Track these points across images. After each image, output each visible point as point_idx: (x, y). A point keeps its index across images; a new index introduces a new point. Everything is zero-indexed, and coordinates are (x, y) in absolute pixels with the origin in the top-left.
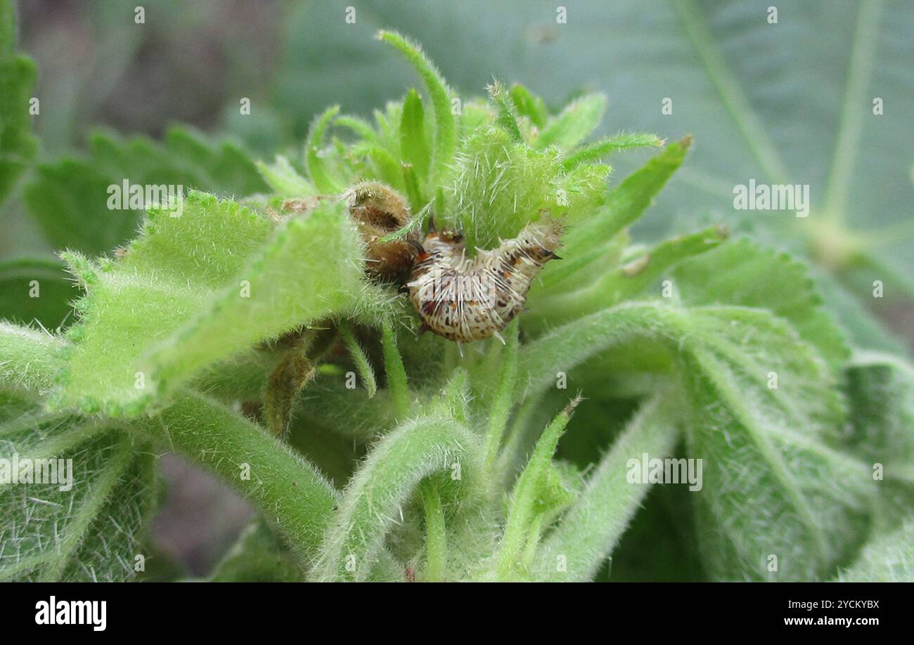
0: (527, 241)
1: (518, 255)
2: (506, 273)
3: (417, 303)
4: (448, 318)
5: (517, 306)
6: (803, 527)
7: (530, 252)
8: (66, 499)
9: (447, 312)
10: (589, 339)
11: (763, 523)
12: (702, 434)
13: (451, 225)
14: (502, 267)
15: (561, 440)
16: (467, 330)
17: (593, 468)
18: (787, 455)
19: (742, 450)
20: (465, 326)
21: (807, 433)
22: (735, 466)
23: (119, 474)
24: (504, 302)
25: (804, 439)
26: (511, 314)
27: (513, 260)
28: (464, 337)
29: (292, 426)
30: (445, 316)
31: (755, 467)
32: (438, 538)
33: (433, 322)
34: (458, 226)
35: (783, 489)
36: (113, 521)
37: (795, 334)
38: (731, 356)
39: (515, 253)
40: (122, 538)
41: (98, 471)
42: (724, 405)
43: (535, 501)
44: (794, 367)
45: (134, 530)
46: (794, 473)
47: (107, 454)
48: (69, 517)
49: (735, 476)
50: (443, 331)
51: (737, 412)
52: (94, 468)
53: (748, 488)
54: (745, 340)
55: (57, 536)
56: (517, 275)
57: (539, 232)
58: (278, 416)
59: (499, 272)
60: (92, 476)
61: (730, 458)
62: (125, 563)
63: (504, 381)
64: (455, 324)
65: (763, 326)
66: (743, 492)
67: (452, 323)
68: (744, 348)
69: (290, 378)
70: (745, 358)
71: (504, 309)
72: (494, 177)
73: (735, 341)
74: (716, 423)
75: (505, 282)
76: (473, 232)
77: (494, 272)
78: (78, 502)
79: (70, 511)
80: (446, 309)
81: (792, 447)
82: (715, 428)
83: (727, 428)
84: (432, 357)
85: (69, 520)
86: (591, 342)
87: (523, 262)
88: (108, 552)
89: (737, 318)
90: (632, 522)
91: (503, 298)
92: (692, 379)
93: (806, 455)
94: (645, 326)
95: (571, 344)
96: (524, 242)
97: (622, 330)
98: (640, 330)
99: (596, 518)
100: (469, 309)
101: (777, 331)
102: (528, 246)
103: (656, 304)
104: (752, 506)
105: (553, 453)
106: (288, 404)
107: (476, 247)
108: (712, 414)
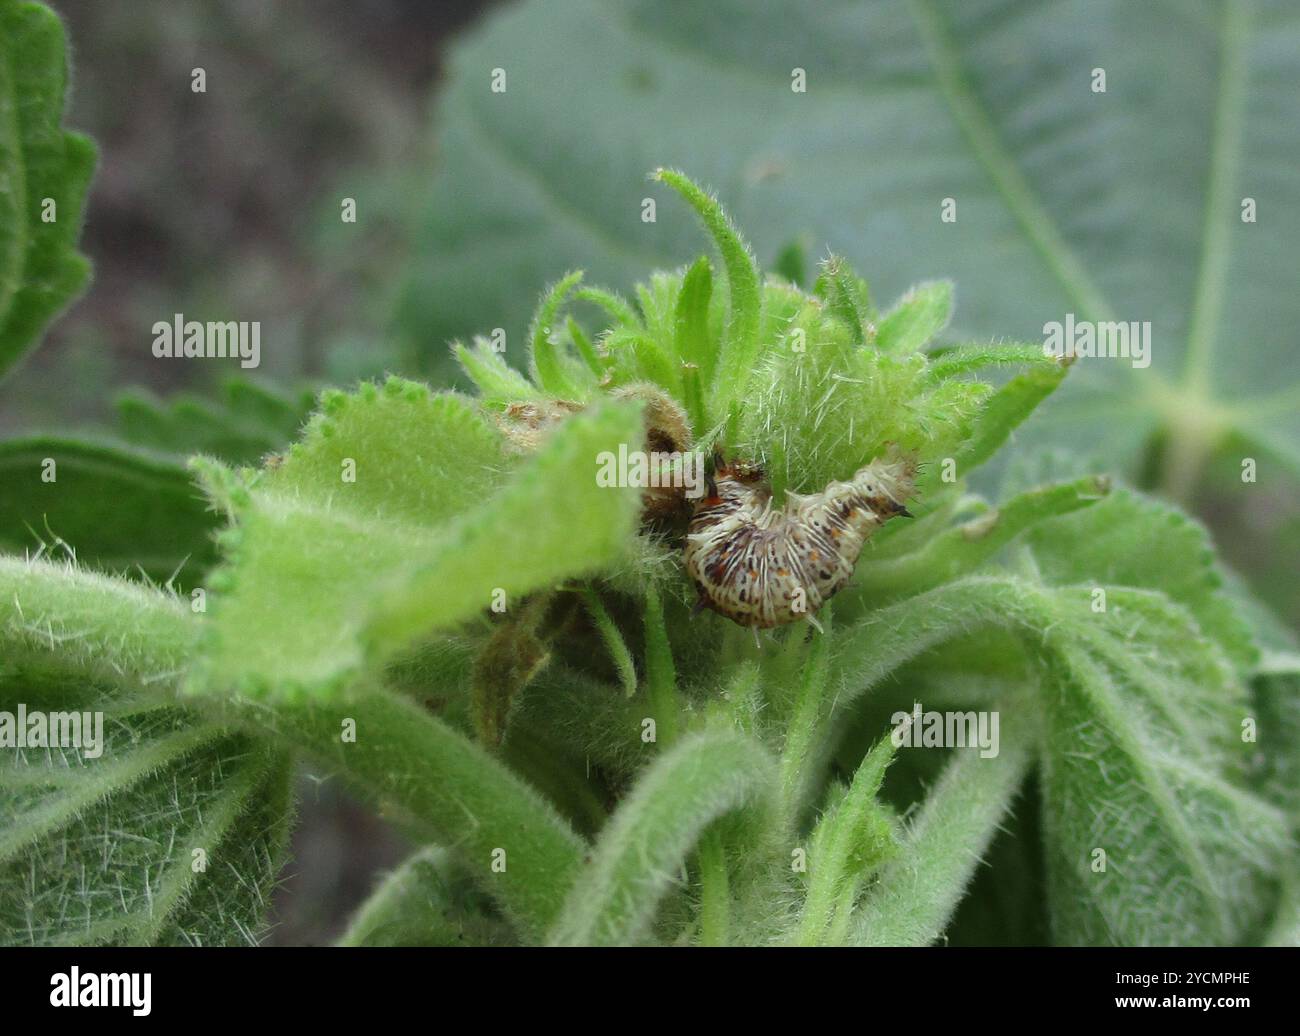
0: (870, 488)
1: (853, 505)
2: (834, 530)
3: (696, 566)
4: (743, 591)
5: (843, 579)
6: (1200, 896)
7: (872, 503)
8: (163, 833)
9: (744, 582)
10: (925, 626)
11: (1146, 890)
12: (1065, 764)
13: (747, 455)
14: (829, 522)
15: (889, 771)
16: (770, 609)
17: (918, 808)
18: (1182, 796)
19: (1121, 788)
20: (768, 605)
21: (1206, 767)
22: (1112, 809)
23: (244, 799)
24: (828, 572)
25: (1203, 775)
26: (834, 591)
27: (846, 512)
28: (763, 620)
29: (510, 736)
30: (739, 587)
31: (1139, 810)
32: (719, 907)
33: (720, 595)
34: (759, 457)
35: (1176, 843)
36: (233, 868)
37: (1195, 628)
38: (1111, 656)
39: (850, 501)
40: (244, 892)
41: (215, 793)
42: (1101, 724)
43: (850, 857)
44: (1191, 673)
45: (261, 882)
46: (1189, 820)
47: (229, 769)
48: (168, 859)
49: (1112, 822)
50: (733, 609)
51: (1118, 734)
52: (208, 788)
53: (1128, 840)
54: (1130, 635)
55: (148, 889)
56: (850, 533)
57: (886, 476)
58: (491, 721)
59: (824, 528)
60: (204, 800)
61: (1106, 798)
62: (246, 931)
63: (810, 683)
64: (753, 602)
65: (1155, 616)
66: (1121, 846)
67: (750, 597)
68: (1128, 644)
69: (508, 666)
70: (1131, 660)
71: (827, 582)
72: (823, 391)
73: (1116, 634)
74: (1087, 749)
75: (832, 543)
76: (783, 468)
77: (815, 527)
78: (182, 839)
79: (170, 850)
80: (742, 579)
81: (1190, 785)
82: (1088, 756)
83: (1104, 755)
84: (702, 644)
85: (168, 865)
86: (925, 631)
87: (861, 515)
88: (222, 914)
89: (1120, 603)
90: (970, 887)
91: (829, 567)
92: (1055, 686)
93: (1205, 796)
94: (997, 610)
95: (898, 633)
96: (865, 487)
97: (967, 614)
98: (992, 616)
99: (926, 881)
100: (777, 581)
101: (1172, 623)
102: (870, 494)
103: (1012, 580)
104: (1132, 866)
105: (877, 789)
106: (505, 705)
107: (786, 491)
108: (1082, 736)
